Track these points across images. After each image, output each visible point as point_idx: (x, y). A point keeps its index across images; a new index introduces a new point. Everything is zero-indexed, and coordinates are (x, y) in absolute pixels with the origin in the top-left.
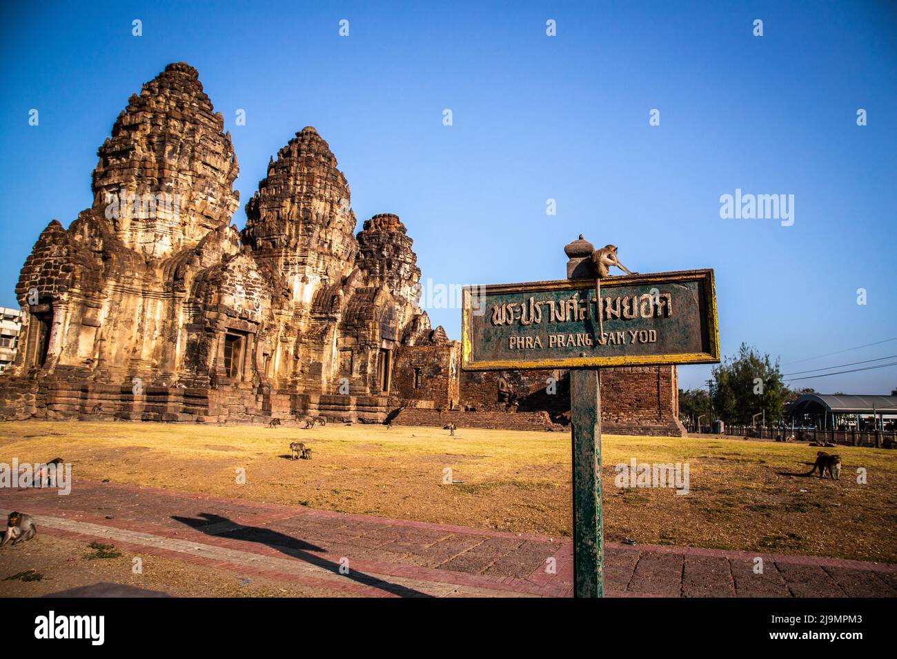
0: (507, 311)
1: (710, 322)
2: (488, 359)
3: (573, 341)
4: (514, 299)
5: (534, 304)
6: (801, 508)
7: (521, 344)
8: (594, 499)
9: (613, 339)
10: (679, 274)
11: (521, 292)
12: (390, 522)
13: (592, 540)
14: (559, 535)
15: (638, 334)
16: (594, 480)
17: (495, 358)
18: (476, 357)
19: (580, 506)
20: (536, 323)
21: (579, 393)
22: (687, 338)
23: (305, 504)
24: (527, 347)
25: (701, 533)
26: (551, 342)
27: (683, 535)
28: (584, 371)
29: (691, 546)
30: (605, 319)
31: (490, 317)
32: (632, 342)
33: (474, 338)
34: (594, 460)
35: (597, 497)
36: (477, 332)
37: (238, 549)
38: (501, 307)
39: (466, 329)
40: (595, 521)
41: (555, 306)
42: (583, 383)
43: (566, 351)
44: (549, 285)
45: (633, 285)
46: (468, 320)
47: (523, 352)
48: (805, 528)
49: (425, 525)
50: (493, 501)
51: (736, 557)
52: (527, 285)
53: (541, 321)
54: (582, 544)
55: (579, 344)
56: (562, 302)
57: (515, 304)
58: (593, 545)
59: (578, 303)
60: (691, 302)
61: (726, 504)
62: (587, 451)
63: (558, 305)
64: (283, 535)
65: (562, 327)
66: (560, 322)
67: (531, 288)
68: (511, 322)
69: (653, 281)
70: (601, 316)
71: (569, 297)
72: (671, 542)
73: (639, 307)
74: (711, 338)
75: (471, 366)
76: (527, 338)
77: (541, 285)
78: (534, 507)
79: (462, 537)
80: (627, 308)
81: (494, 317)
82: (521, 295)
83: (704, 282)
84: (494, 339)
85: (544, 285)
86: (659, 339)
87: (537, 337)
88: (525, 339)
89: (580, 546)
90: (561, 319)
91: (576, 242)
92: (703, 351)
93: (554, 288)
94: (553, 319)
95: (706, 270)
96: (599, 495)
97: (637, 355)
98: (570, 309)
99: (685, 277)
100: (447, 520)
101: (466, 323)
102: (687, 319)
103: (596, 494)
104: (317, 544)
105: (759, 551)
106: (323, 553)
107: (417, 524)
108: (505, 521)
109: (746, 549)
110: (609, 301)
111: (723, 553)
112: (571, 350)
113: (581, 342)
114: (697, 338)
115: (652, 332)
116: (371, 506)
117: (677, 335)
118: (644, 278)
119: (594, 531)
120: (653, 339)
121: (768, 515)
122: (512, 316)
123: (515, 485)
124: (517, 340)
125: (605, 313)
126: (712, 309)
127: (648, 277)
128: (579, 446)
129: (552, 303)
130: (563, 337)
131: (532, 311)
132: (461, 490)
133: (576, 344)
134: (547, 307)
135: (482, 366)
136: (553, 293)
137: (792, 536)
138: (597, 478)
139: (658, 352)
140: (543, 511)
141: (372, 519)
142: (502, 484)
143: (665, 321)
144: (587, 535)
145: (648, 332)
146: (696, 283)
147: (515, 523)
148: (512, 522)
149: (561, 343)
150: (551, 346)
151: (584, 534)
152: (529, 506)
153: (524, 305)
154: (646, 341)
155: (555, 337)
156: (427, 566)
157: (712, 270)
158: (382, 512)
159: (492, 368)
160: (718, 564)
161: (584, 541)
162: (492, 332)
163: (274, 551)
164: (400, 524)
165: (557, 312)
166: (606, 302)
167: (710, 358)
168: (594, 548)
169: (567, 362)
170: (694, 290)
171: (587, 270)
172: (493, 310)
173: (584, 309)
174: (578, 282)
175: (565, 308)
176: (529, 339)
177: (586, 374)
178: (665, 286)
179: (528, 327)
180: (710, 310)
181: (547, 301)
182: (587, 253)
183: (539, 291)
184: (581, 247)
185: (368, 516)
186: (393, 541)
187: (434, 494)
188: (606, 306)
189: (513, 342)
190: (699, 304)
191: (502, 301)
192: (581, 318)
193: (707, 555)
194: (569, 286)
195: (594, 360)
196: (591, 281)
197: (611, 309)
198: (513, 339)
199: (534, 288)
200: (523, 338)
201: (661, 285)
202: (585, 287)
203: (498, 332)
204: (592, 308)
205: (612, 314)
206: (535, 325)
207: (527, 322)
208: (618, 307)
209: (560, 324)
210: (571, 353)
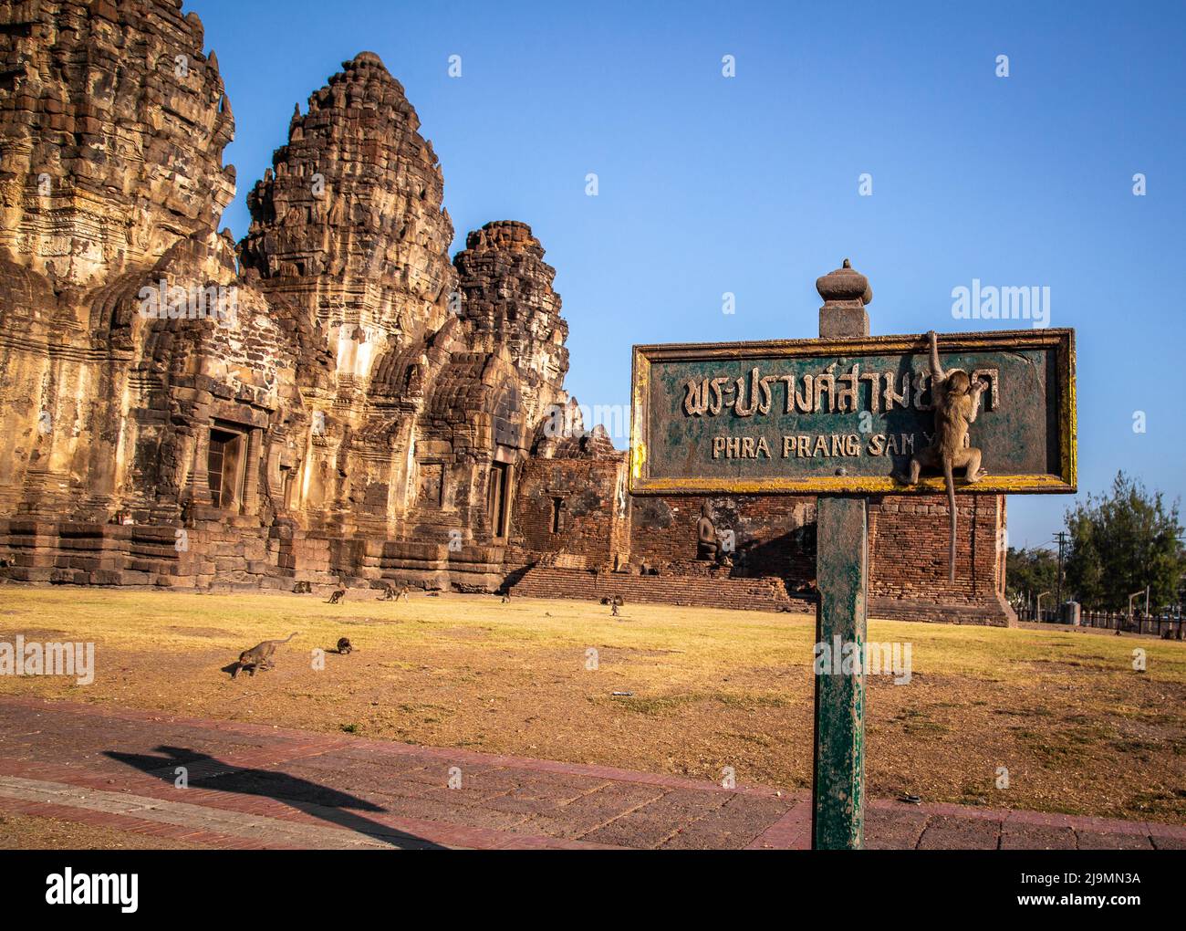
0: (712, 390)
1: (1062, 420)
2: (676, 475)
3: (824, 446)
4: (724, 370)
5: (760, 379)
7: (733, 450)
8: (851, 722)
9: (896, 444)
10: (1014, 336)
11: (737, 358)
12: (500, 760)
13: (845, 792)
14: (793, 786)
16: (851, 688)
17: (688, 473)
18: (653, 470)
19: (826, 730)
20: (762, 414)
21: (834, 537)
22: (1022, 447)
23: (350, 730)
24: (745, 455)
25: (1031, 784)
26: (787, 448)
28: (842, 501)
29: (1014, 807)
30: (883, 409)
31: (681, 400)
33: (651, 436)
35: (856, 718)
36: (657, 426)
38: (701, 384)
39: (637, 420)
40: (850, 758)
41: (796, 385)
42: (838, 522)
43: (813, 465)
44: (786, 347)
46: (642, 405)
47: (736, 463)
49: (561, 767)
50: (681, 727)
51: (1087, 827)
52: (747, 346)
53: (771, 411)
55: (835, 452)
56: (808, 378)
57: (727, 379)
58: (845, 800)
59: (837, 381)
60: (1031, 385)
61: (1077, 739)
63: (801, 382)
65: (806, 423)
66: (804, 412)
67: (755, 351)
68: (718, 411)
69: (968, 347)
70: (875, 405)
71: (821, 370)
74: (1064, 450)
75: (644, 487)
76: (744, 439)
77: (772, 347)
78: (750, 739)
79: (625, 788)
80: (922, 392)
81: (688, 401)
82: (736, 363)
83: (1057, 351)
84: (686, 439)
85: (779, 347)
87: (763, 439)
88: (741, 442)
89: (824, 802)
90: (807, 407)
91: (837, 272)
92: (1049, 472)
93: (796, 354)
94: (791, 407)
95: (1061, 329)
96: (859, 715)
98: (823, 391)
99: (1024, 341)
100: (601, 759)
101: (638, 409)
102: (1024, 414)
103: (855, 713)
105: (1124, 817)
107: (548, 764)
108: (701, 762)
109: (1105, 814)
110: (891, 379)
111: (1066, 820)
112: (820, 463)
113: (838, 449)
114: (1039, 449)
116: (469, 733)
117: (1005, 441)
118: (953, 340)
119: (849, 776)
121: (1143, 759)
122: (720, 400)
123: (721, 700)
124: (728, 442)
125: (882, 400)
126: (1068, 399)
127: (960, 339)
128: (830, 630)
129: (792, 379)
130: (808, 439)
131: (755, 391)
132: (627, 708)
133: (831, 452)
134: (781, 386)
135: (665, 486)
136: (794, 361)
137: (1182, 793)
138: (857, 685)
140: (766, 745)
141: (469, 755)
142: (698, 698)
143: (986, 416)
144: (836, 782)
146: (1043, 353)
147: (717, 765)
148: (713, 762)
149: (803, 450)
150: (787, 454)
151: (831, 781)
152: (742, 737)
155: (793, 439)
156: (562, 836)
157: (1072, 331)
158: (486, 746)
159: (682, 491)
160: (1056, 839)
161: (830, 792)
162: (684, 428)
164: (518, 764)
165: (799, 394)
166: (886, 380)
167: (1060, 484)
168: (848, 805)
169: (814, 483)
170: (1038, 365)
171: (854, 323)
172: (687, 388)
173: (847, 392)
174: (836, 344)
175: (814, 389)
176: (748, 441)
177: (845, 505)
178: (989, 356)
179: (747, 420)
180: (1065, 400)
181: (783, 375)
182: (857, 293)
183: (769, 357)
184: (847, 281)
185: (464, 749)
186: (504, 794)
187: (580, 713)
188: (886, 388)
189: (720, 445)
190: (1047, 390)
191: (703, 373)
192: (840, 408)
193: (1041, 823)
194: (822, 349)
195: (860, 482)
196: (861, 344)
197: (893, 392)
198: (720, 441)
199: (759, 351)
200: (737, 439)
201: (981, 355)
202: (850, 354)
203: (695, 427)
204: (860, 391)
205: (894, 401)
206: (760, 418)
207: (747, 412)
208: (905, 389)
209: (803, 417)
210: (821, 469)
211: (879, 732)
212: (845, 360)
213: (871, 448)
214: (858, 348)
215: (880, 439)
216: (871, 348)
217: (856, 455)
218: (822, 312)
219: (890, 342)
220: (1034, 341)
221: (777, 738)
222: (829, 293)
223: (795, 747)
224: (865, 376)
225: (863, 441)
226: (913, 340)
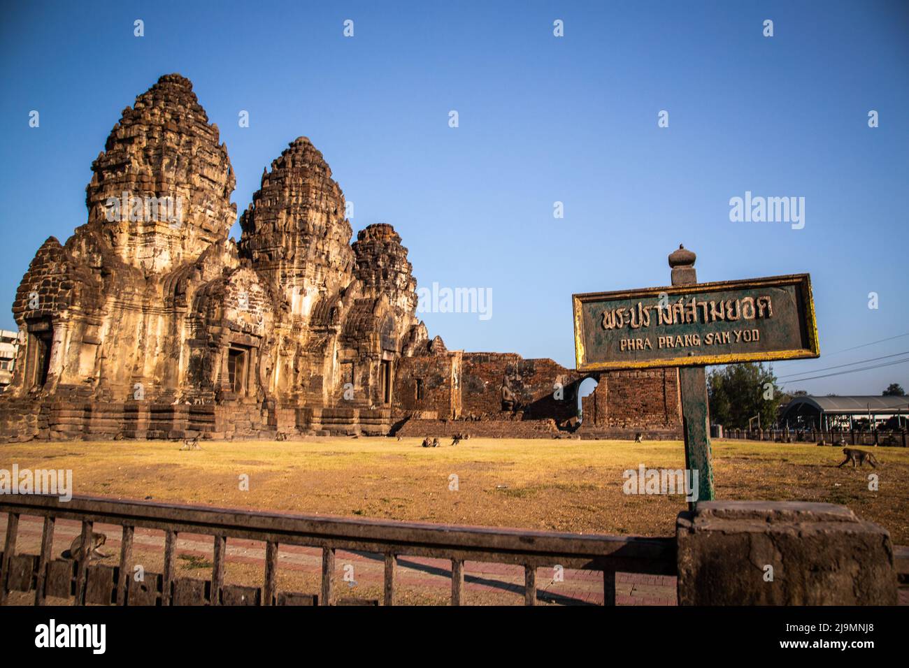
0: (617, 315)
1: (808, 321)
2: (601, 361)
3: (681, 341)
4: (622, 305)
5: (643, 309)
7: (631, 346)
8: (709, 485)
9: (719, 338)
10: (778, 278)
11: (630, 298)
15: (742, 333)
17: (607, 359)
18: (588, 359)
20: (646, 327)
22: (787, 336)
24: (638, 348)
26: (660, 343)
28: (693, 369)
30: (710, 320)
31: (600, 321)
32: (737, 341)
33: (586, 341)
34: (707, 449)
36: (588, 336)
38: (611, 313)
39: (578, 333)
41: (662, 310)
42: (692, 380)
43: (676, 351)
44: (656, 291)
45: (734, 289)
46: (579, 325)
47: (633, 353)
52: (635, 291)
53: (650, 324)
55: (686, 344)
56: (669, 307)
57: (624, 310)
59: (684, 307)
60: (789, 304)
63: (665, 309)
65: (669, 330)
66: (668, 324)
67: (638, 294)
68: (621, 326)
69: (753, 286)
70: (706, 318)
71: (675, 302)
73: (741, 308)
74: (810, 336)
75: (585, 368)
76: (637, 340)
77: (648, 291)
80: (730, 310)
81: (605, 322)
82: (629, 301)
83: (801, 286)
84: (605, 342)
85: (651, 291)
86: (762, 339)
87: (647, 339)
88: (635, 342)
90: (669, 322)
91: (678, 251)
92: (803, 347)
94: (661, 322)
95: (802, 274)
96: (712, 481)
97: (741, 353)
98: (677, 313)
99: (783, 281)
101: (578, 328)
102: (787, 319)
108: (560, 522)
110: (713, 305)
112: (680, 350)
113: (688, 342)
114: (796, 336)
115: (755, 332)
117: (778, 333)
118: (745, 283)
120: (756, 338)
122: (622, 320)
123: (559, 488)
124: (627, 342)
125: (710, 316)
126: (811, 310)
128: (692, 437)
129: (660, 308)
130: (671, 338)
131: (641, 315)
132: (508, 495)
133: (684, 343)
134: (654, 311)
135: (596, 367)
138: (711, 466)
139: (762, 349)
140: (594, 511)
143: (766, 321)
145: (751, 332)
146: (793, 287)
147: (571, 524)
148: (567, 522)
149: (670, 344)
150: (660, 346)
152: (579, 507)
153: (632, 310)
154: (750, 340)
155: (664, 338)
157: (808, 275)
158: (438, 518)
159: (605, 369)
162: (603, 336)
165: (664, 315)
166: (710, 306)
167: (811, 353)
169: (677, 361)
170: (792, 293)
171: (690, 278)
172: (603, 315)
173: (690, 312)
174: (683, 288)
175: (672, 312)
176: (639, 341)
177: (695, 371)
178: (765, 290)
179: (637, 330)
180: (808, 310)
181: (655, 306)
182: (690, 261)
183: (646, 297)
184: (686, 256)
188: (711, 309)
189: (624, 344)
190: (797, 305)
191: (611, 307)
192: (688, 321)
194: (675, 291)
196: (696, 287)
197: (715, 311)
198: (624, 342)
199: (641, 294)
200: (633, 340)
201: (761, 290)
202: (690, 293)
203: (609, 335)
204: (697, 311)
205: (716, 316)
206: (644, 328)
207: (637, 326)
208: (722, 309)
209: (668, 327)
210: (680, 353)
212: (687, 296)
213: (706, 341)
214: (694, 290)
215: (710, 336)
216: (702, 289)
217: (698, 345)
218: (672, 272)
219: (711, 286)
220: (788, 281)
221: (598, 507)
222: (673, 263)
223: (610, 512)
224: (699, 304)
225: (701, 338)
226: (723, 284)
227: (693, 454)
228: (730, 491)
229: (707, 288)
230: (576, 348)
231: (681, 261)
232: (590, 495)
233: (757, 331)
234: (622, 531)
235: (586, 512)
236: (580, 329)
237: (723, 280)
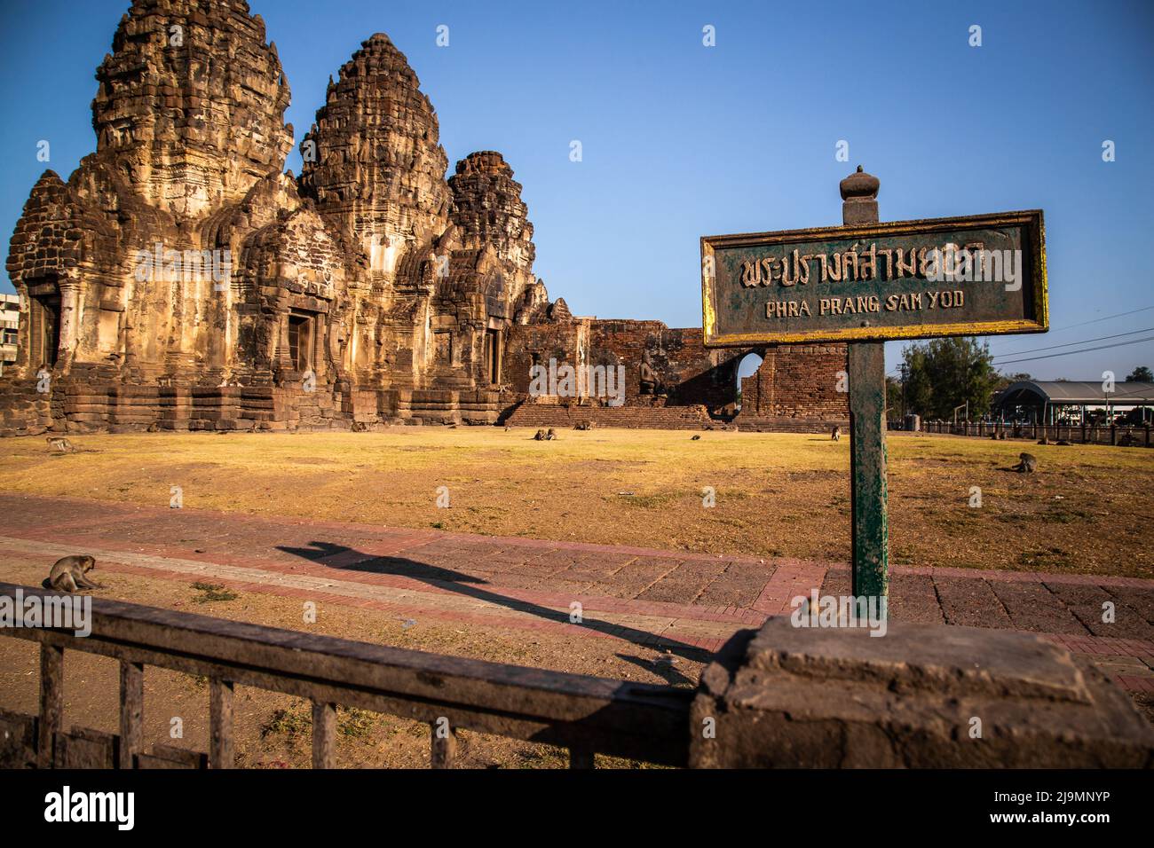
0: (762, 267)
1: (1035, 280)
2: (739, 332)
3: (852, 306)
4: (771, 252)
5: (799, 258)
6: (1062, 518)
7: (782, 311)
8: (880, 506)
9: (906, 302)
10: (996, 217)
11: (782, 243)
12: (553, 544)
13: (877, 557)
14: (769, 556)
15: (939, 295)
16: (880, 482)
17: (747, 330)
18: (720, 329)
19: (861, 513)
20: (803, 284)
21: (861, 372)
22: (1004, 300)
23: (438, 526)
24: (791, 314)
25: (943, 548)
26: (823, 308)
27: (921, 553)
28: (867, 345)
29: (935, 565)
30: (895, 276)
31: (739, 275)
32: (932, 306)
33: (718, 304)
34: (880, 458)
35: (884, 504)
36: (722, 296)
37: (379, 584)
38: (754, 264)
39: (707, 293)
40: (881, 532)
41: (827, 261)
42: (865, 361)
43: (844, 319)
44: (820, 233)
45: (932, 231)
46: (710, 281)
47: (784, 321)
48: (1070, 542)
49: (598, 548)
50: (675, 516)
51: (993, 577)
52: (790, 233)
53: (809, 281)
54: (865, 562)
55: (860, 310)
56: (837, 256)
57: (774, 259)
58: (878, 563)
59: (859, 257)
61: (969, 514)
62: (871, 447)
63: (831, 259)
64: (428, 566)
65: (836, 288)
66: (834, 281)
67: (795, 237)
68: (768, 283)
69: (959, 227)
70: (890, 273)
71: (846, 249)
72: (909, 560)
74: (1038, 301)
75: (715, 341)
76: (790, 303)
77: (808, 233)
78: (728, 523)
79: (650, 562)
80: (925, 262)
81: (745, 276)
82: (780, 246)
83: (1030, 228)
84: (745, 305)
85: (813, 233)
86: (967, 302)
87: (804, 302)
88: (788, 305)
89: (861, 565)
90: (836, 277)
91: (854, 175)
92: (1026, 317)
93: (826, 238)
94: (825, 277)
95: (1032, 211)
97: (937, 323)
98: (848, 265)
99: (1003, 221)
100: (625, 541)
101: (707, 284)
103: (883, 499)
104: (474, 574)
105: (1019, 570)
106: (486, 585)
107: (587, 546)
108: (696, 540)
109: (1003, 568)
110: (900, 254)
111: (977, 573)
112: (850, 318)
113: (862, 307)
114: (1017, 303)
115: (959, 294)
116: (522, 526)
117: (993, 297)
118: (948, 222)
119: (880, 546)
120: (959, 302)
121: (1022, 527)
122: (769, 275)
124: (777, 306)
125: (895, 270)
126: (1040, 263)
127: (954, 222)
128: (861, 440)
129: (824, 257)
130: (839, 301)
131: (796, 267)
132: (632, 505)
133: (857, 310)
134: (816, 262)
135: (731, 340)
136: (825, 244)
137: (1056, 551)
138: (884, 480)
139: (965, 319)
140: (741, 527)
141: (527, 542)
142: (682, 495)
144: (870, 551)
145: (953, 294)
146: (1018, 229)
147: (709, 543)
148: (705, 541)
149: (836, 309)
150: (823, 313)
151: (867, 550)
152: (722, 522)
153: (785, 261)
154: (950, 305)
155: (828, 301)
156: (622, 596)
157: (1041, 211)
158: (539, 534)
159: (744, 344)
160: (976, 587)
161: (866, 558)
162: (742, 296)
163: (425, 585)
164: (566, 547)
165: (830, 268)
166: (897, 255)
168: (880, 566)
169: (846, 333)
170: (1014, 238)
171: (870, 213)
172: (743, 267)
173: (867, 265)
174: (858, 229)
175: (841, 263)
176: (793, 304)
177: (869, 348)
178: (976, 233)
179: (791, 289)
180: (1037, 265)
181: (817, 254)
182: (870, 189)
183: (806, 241)
184: (864, 183)
185: (523, 538)
186: (566, 568)
187: (599, 508)
188: (897, 260)
189: (771, 308)
191: (755, 255)
192: (863, 277)
193: (959, 575)
194: (847, 234)
195: (881, 330)
196: (877, 228)
197: (903, 263)
198: (771, 305)
199: (798, 237)
200: (785, 303)
201: (970, 233)
202: (868, 236)
203: (751, 296)
204: (877, 263)
205: (904, 270)
206: (801, 286)
207: (790, 283)
208: (913, 261)
209: (835, 285)
210: (850, 323)
211: (821, 515)
212: (864, 241)
213: (887, 305)
214: (874, 232)
215: (894, 299)
216: (885, 231)
217: (876, 311)
218: (845, 206)
219: (899, 227)
220: (1012, 220)
221: (747, 522)
222: (846, 193)
223: (762, 528)
224: (881, 252)
225: (881, 301)
226: (917, 223)
227: (861, 464)
228: (919, 503)
229: (894, 230)
230: (704, 314)
231: (859, 191)
232: (738, 506)
233: (961, 292)
234: (775, 553)
235: (731, 528)
236: (710, 287)
237: (917, 219)
